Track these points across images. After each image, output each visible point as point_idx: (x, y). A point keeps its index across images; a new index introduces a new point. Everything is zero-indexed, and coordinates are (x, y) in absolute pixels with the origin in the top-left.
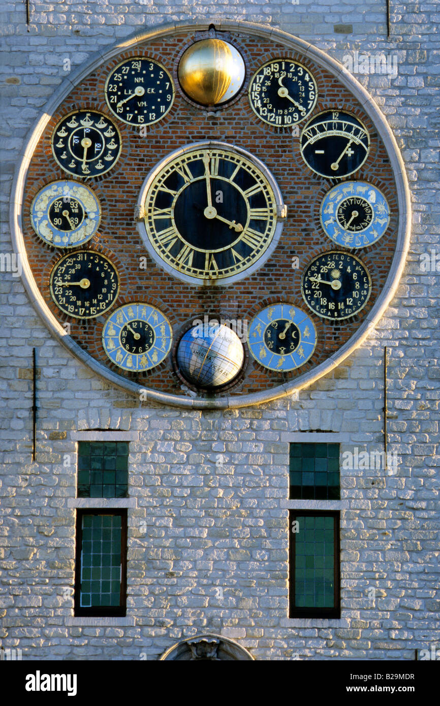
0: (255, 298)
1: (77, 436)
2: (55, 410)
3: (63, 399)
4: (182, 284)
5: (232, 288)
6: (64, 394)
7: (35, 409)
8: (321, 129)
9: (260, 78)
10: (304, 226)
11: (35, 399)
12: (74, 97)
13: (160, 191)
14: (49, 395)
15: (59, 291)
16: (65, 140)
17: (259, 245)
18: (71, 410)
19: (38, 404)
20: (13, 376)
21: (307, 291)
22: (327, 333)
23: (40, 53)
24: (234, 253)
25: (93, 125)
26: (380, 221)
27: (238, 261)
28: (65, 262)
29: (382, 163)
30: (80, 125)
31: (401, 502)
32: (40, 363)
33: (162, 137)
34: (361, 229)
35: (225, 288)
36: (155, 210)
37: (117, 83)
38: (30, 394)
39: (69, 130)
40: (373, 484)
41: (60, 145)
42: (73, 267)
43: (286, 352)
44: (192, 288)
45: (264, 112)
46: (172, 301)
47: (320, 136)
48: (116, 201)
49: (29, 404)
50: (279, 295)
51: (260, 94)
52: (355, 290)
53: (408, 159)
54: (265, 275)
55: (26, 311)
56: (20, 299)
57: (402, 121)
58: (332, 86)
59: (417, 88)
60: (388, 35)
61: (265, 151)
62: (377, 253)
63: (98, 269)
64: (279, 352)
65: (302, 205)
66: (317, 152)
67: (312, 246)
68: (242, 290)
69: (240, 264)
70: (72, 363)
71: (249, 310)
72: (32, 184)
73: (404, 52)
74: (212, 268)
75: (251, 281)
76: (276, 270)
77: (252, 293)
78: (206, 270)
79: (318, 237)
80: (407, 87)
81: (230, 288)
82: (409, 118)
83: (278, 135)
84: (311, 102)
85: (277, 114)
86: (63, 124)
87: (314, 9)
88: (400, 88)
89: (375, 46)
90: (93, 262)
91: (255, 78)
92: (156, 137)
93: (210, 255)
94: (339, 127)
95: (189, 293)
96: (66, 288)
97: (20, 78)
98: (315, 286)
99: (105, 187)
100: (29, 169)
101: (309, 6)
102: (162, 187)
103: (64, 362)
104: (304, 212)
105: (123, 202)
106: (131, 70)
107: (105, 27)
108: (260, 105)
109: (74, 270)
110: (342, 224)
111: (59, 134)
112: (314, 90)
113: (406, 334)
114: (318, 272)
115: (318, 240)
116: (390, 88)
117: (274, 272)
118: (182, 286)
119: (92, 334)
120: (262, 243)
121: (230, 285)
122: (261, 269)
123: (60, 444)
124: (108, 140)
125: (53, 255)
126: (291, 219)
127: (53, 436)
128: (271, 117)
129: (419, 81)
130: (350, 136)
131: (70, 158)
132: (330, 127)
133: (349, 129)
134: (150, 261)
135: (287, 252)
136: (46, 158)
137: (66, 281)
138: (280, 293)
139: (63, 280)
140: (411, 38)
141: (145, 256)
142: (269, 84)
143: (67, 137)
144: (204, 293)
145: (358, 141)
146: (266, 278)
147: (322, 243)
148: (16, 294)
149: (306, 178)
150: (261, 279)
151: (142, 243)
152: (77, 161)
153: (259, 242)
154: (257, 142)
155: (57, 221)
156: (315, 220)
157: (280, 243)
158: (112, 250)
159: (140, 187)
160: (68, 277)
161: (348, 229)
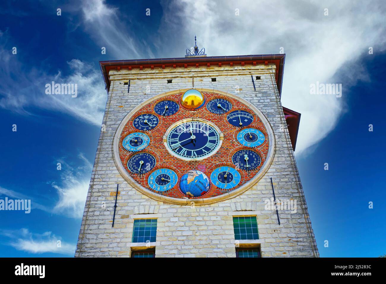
0: (213, 164)
1: (133, 217)
2: (125, 207)
3: (128, 203)
4: (182, 160)
5: (203, 161)
6: (129, 201)
7: (115, 206)
8: (234, 115)
9: (210, 103)
10: (231, 141)
11: (116, 203)
12: (142, 109)
13: (173, 134)
14: (123, 201)
15: (131, 165)
16: (138, 122)
17: (213, 147)
18: (132, 207)
19: (117, 205)
20: (108, 195)
21: (234, 162)
22: (245, 175)
23: (132, 99)
24: (203, 150)
25: (149, 117)
26: (261, 139)
27: (205, 153)
28: (134, 156)
29: (259, 122)
30: (144, 117)
31: (290, 239)
32: (119, 190)
33: (174, 118)
34: (254, 142)
35: (200, 161)
36: (171, 139)
37: (159, 106)
38: (114, 201)
39: (140, 119)
40: (275, 231)
41: (136, 123)
42: (138, 158)
43: (227, 182)
44: (186, 162)
45: (213, 111)
46: (178, 166)
47: (234, 116)
48: (156, 137)
49: (114, 205)
50: (223, 163)
51: (211, 107)
52: (255, 161)
53: (269, 120)
54: (216, 156)
55: (117, 172)
56: (115, 168)
57: (265, 111)
58: (237, 103)
59: (269, 102)
60: (255, 90)
61: (214, 120)
62: (262, 148)
63: (147, 158)
64: (225, 183)
65: (230, 135)
66: (233, 121)
67: (235, 147)
68: (207, 161)
69: (206, 154)
70: (134, 189)
71: (210, 168)
72: (124, 133)
73: (261, 94)
74: (195, 155)
75: (211, 158)
76: (221, 155)
77: (211, 162)
78: (192, 156)
79: (237, 144)
80: (264, 102)
81: (202, 161)
82: (267, 110)
83: (218, 116)
84: (230, 108)
85: (217, 111)
86: (138, 117)
87: (228, 85)
88: (262, 102)
89: (251, 93)
90: (146, 156)
91: (209, 103)
92: (172, 118)
93: (194, 151)
94: (241, 114)
95: (185, 163)
96: (134, 165)
97: (123, 106)
98: (238, 160)
99: (152, 133)
100: (123, 129)
101: (226, 85)
102: (174, 132)
103: (131, 189)
104: (230, 137)
105: (159, 136)
106: (164, 103)
107: (155, 92)
108: (211, 110)
109: (138, 159)
110: (246, 140)
111: (136, 120)
112: (230, 105)
113: (279, 174)
114: (239, 155)
115: (237, 145)
116: (258, 103)
117: (220, 155)
118: (182, 161)
119: (143, 179)
120: (214, 147)
121: (202, 160)
122: (215, 155)
123: (125, 220)
124: (154, 121)
125: (129, 153)
126: (226, 139)
127: (123, 217)
128: (215, 112)
129: (269, 100)
130: (246, 116)
131: (139, 126)
132: (238, 114)
133: (245, 114)
134: (169, 154)
135: (225, 149)
136: (130, 126)
137: (134, 162)
138: (224, 162)
139: (133, 162)
140: (263, 91)
141: (167, 152)
142: (214, 104)
143: (139, 121)
144: (191, 163)
145: (248, 117)
146: (217, 157)
147: (239, 146)
148: (113, 166)
149: (230, 127)
150: (215, 158)
151: (166, 148)
152: (141, 127)
153: (213, 146)
154: (210, 118)
155: (132, 144)
156: (235, 139)
157: (222, 146)
158: (154, 151)
159: (165, 132)
160: (135, 161)
161: (249, 142)
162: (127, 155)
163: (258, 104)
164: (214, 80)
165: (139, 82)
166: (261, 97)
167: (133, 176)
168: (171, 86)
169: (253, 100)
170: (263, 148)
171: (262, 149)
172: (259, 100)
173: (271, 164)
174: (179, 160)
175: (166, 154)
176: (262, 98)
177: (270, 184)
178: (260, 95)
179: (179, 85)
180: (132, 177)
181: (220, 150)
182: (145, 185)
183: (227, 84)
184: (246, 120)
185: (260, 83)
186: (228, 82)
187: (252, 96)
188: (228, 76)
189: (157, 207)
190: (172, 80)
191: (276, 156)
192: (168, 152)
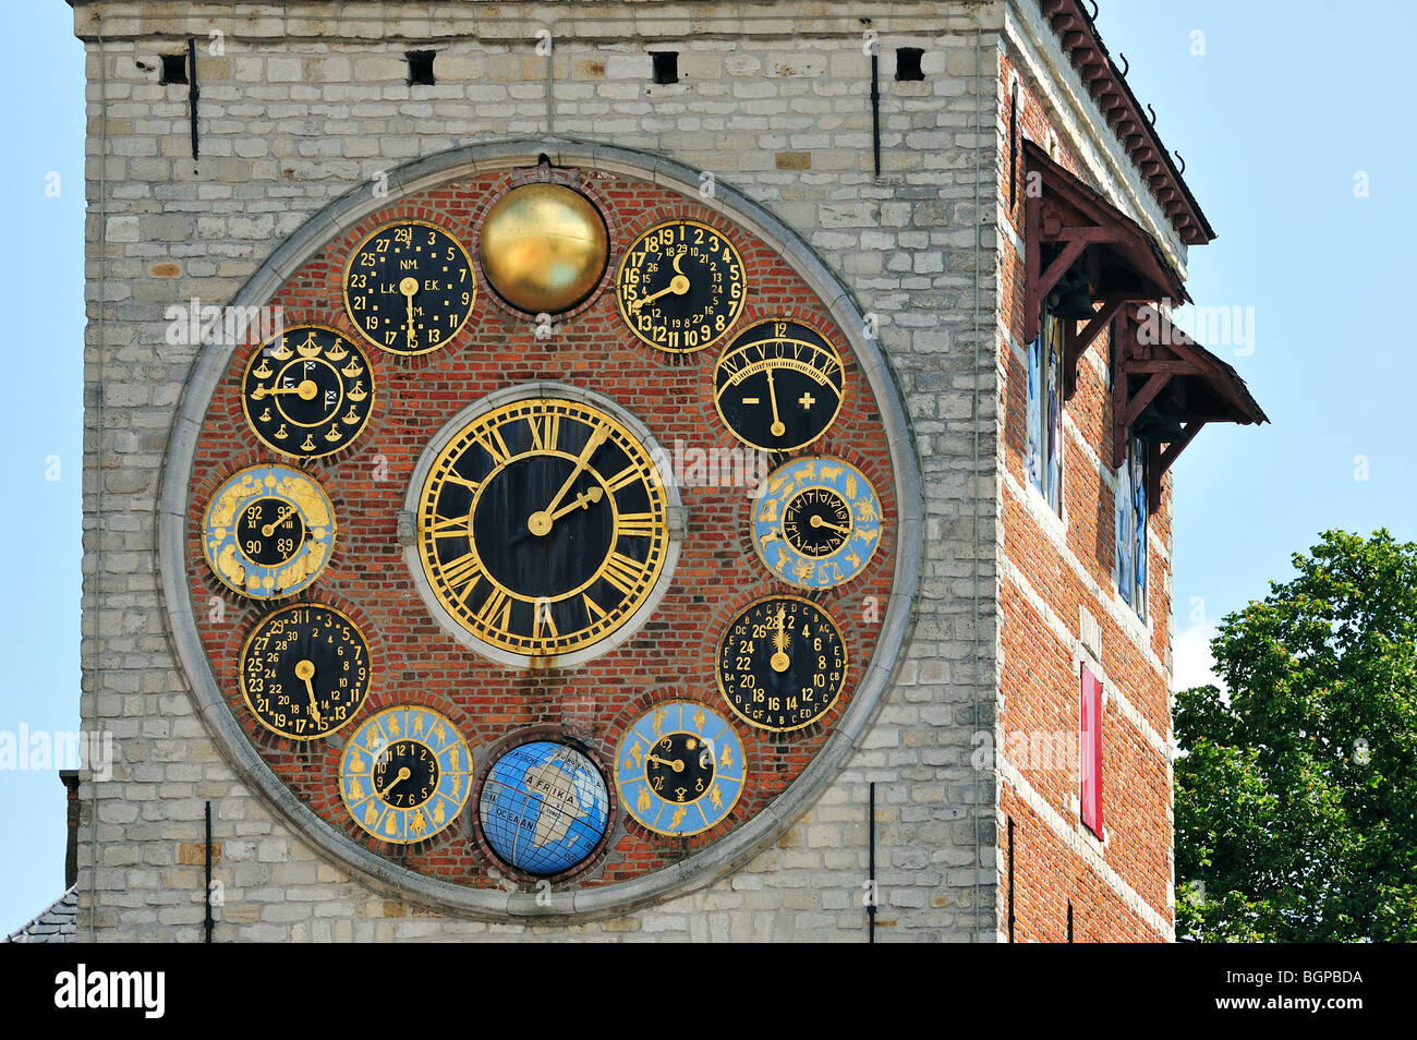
0: (628, 690)
3: (263, 903)
4: (491, 665)
5: (585, 671)
6: (265, 893)
7: (209, 923)
8: (754, 356)
9: (638, 258)
10: (720, 546)
11: (209, 904)
13: (447, 483)
15: (257, 685)
16: (268, 386)
17: (635, 585)
18: (277, 922)
19: (215, 914)
20: (168, 861)
21: (727, 675)
22: (763, 759)
23: (218, 216)
24: (589, 602)
25: (321, 355)
26: (864, 534)
27: (596, 618)
28: (267, 627)
29: (866, 420)
30: (297, 355)
32: (217, 831)
33: (451, 377)
34: (830, 551)
35: (571, 673)
36: (437, 520)
37: (367, 271)
38: (200, 897)
39: (275, 365)
41: (258, 395)
42: (283, 637)
43: (688, 797)
44: (508, 674)
45: (645, 323)
46: (471, 700)
47: (751, 369)
48: (365, 504)
49: (200, 914)
50: (674, 685)
51: (639, 288)
52: (818, 671)
54: (646, 644)
55: (191, 727)
56: (182, 705)
58: (773, 272)
59: (932, 275)
60: (878, 171)
62: (857, 600)
63: (330, 640)
64: (674, 798)
65: (718, 506)
66: (745, 400)
67: (737, 586)
68: (604, 675)
69: (599, 624)
70: (280, 831)
71: (616, 715)
72: (204, 473)
73: (907, 206)
74: (547, 632)
75: (620, 657)
76: (668, 635)
77: (622, 681)
78: (535, 638)
79: (748, 567)
80: (912, 273)
81: (580, 672)
82: (916, 333)
83: (672, 368)
84: (735, 304)
85: (670, 328)
86: (265, 354)
87: (738, 123)
88: (901, 275)
89: (853, 193)
90: (321, 625)
91: (631, 258)
92: (440, 376)
93: (543, 607)
94: (788, 352)
95: (502, 683)
96: (271, 681)
97: (180, 264)
98: (742, 666)
99: (342, 477)
100: (198, 445)
101: (729, 117)
102: (451, 473)
103: (266, 828)
104: (720, 519)
105: (377, 505)
106: (393, 244)
107: (343, 163)
109: (285, 643)
110: (794, 542)
111: (256, 373)
112: (740, 280)
113: (912, 758)
114: (749, 638)
115: (748, 573)
116: (880, 276)
117: (664, 638)
118: (489, 670)
119: (319, 769)
120: (641, 582)
121: (582, 665)
122: (639, 634)
124: (350, 383)
125: (243, 613)
126: (697, 534)
128: (659, 334)
129: (936, 261)
130: (808, 368)
131: (277, 420)
132: (771, 352)
133: (805, 356)
134: (429, 621)
135: (687, 599)
136: (230, 421)
137: (271, 666)
138: (675, 679)
139: (265, 663)
140: (920, 179)
141: (419, 612)
142: (656, 269)
143: (271, 381)
144: (531, 682)
145: (822, 378)
146: (649, 650)
147: (754, 580)
148: (173, 694)
150: (638, 654)
151: (413, 585)
152: (290, 428)
153: (635, 580)
154: (632, 384)
155: (253, 546)
156: (742, 534)
157: (674, 581)
158: (357, 601)
159: (409, 476)
160: (274, 656)
161: (805, 551)
162: (232, 627)
163: (880, 283)
164: (665, 70)
166: (904, 229)
167: (269, 751)
168: (427, 109)
169: (858, 248)
170: (863, 600)
172: (887, 255)
173: (882, 700)
174: (475, 659)
175: (414, 621)
176: (903, 239)
177: (861, 815)
178: (897, 214)
179: (473, 105)
180: (269, 759)
181: (665, 607)
182: (330, 807)
183: (733, 107)
184: (807, 400)
185: (913, 114)
186: (740, 89)
187: (854, 223)
189: (384, 927)
191: (914, 651)
192: (424, 612)
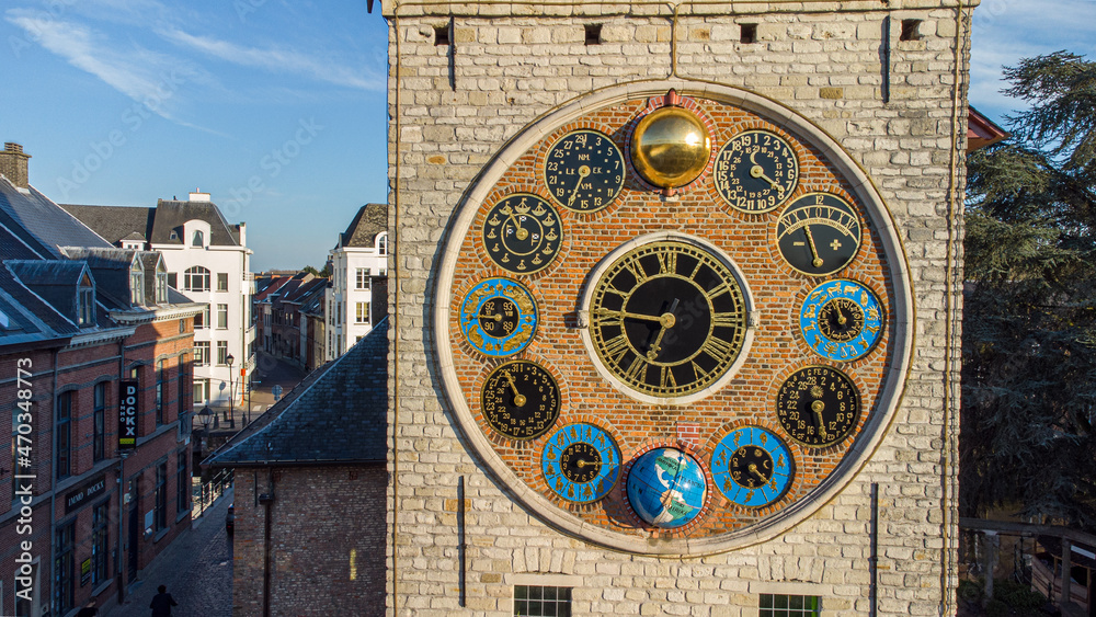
0: (719, 420)
1: (512, 581)
2: (489, 549)
3: (497, 537)
4: (633, 402)
5: (692, 408)
6: (497, 531)
7: (463, 547)
8: (802, 216)
9: (728, 155)
10: (779, 334)
11: (463, 535)
12: (507, 178)
13: (607, 293)
14: (480, 531)
16: (498, 229)
17: (725, 357)
18: (506, 550)
19: (468, 541)
20: (440, 509)
21: (781, 412)
22: (806, 465)
23: (469, 127)
24: (696, 367)
25: (530, 212)
26: (871, 329)
27: (700, 376)
28: (497, 374)
29: (876, 258)
30: (515, 212)
32: (467, 493)
33: (610, 227)
34: (849, 339)
35: (684, 408)
36: (601, 315)
37: (558, 160)
38: (457, 530)
39: (502, 218)
41: (492, 236)
43: (756, 486)
44: (644, 408)
45: (732, 195)
46: (621, 422)
47: (800, 224)
48: (556, 303)
49: (457, 541)
50: (748, 418)
51: (728, 174)
52: (840, 412)
53: (909, 254)
54: (731, 393)
57: (902, 207)
58: (816, 164)
59: (922, 167)
60: (887, 100)
61: (734, 244)
62: (868, 370)
63: (535, 383)
64: (747, 484)
65: (779, 310)
66: (796, 244)
67: (789, 359)
68: (704, 411)
69: (703, 380)
71: (712, 435)
72: (460, 281)
73: (906, 122)
74: (669, 384)
75: (714, 400)
76: (745, 388)
77: (716, 414)
78: (662, 387)
79: (797, 347)
80: (909, 165)
81: (689, 408)
82: (911, 203)
83: (750, 223)
84: (790, 183)
85: (748, 198)
86: (496, 210)
87: (796, 68)
88: (901, 166)
89: (871, 114)
90: (529, 373)
91: (723, 154)
92: (603, 227)
93: (667, 368)
94: (824, 215)
95: (640, 413)
96: (499, 405)
97: (445, 156)
98: (791, 407)
99: (542, 286)
100: (457, 265)
101: (790, 65)
102: (610, 287)
103: (498, 492)
104: (779, 318)
105: (564, 304)
106: (575, 145)
107: (545, 94)
108: (727, 187)
109: (507, 383)
110: (826, 332)
111: (491, 222)
112: (794, 168)
113: (902, 468)
114: (796, 390)
115: (797, 351)
116: (887, 167)
117: (743, 390)
118: (632, 405)
119: (528, 459)
120: (728, 355)
121: (690, 405)
122: (727, 387)
123: (494, 588)
124: (547, 230)
125: (483, 366)
126: (764, 326)
127: (485, 579)
128: (741, 202)
129: (924, 157)
130: (837, 225)
131: (503, 251)
132: (813, 214)
133: (835, 216)
134: (596, 374)
135: (758, 366)
136: (475, 251)
137: (499, 396)
138: (749, 414)
139: (496, 395)
140: (915, 105)
141: (589, 369)
142: (739, 161)
143: (499, 226)
144: (659, 413)
145: (846, 231)
146: (733, 397)
147: (801, 356)
149: (782, 277)
150: (726, 399)
151: (586, 352)
152: (510, 256)
153: (725, 354)
154: (723, 232)
155: (489, 326)
156: (794, 327)
157: (750, 355)
158: (551, 361)
160: (501, 391)
161: (832, 338)
162: (476, 374)
163: (887, 171)
164: (748, 34)
165: (488, 32)
167: (498, 447)
168: (597, 61)
169: (873, 149)
170: (872, 370)
171: (869, 373)
172: (893, 153)
174: (624, 399)
175: (587, 374)
176: (904, 143)
177: (868, 502)
178: (900, 127)
179: (626, 57)
180: (499, 452)
181: (744, 371)
182: (535, 482)
183: (793, 58)
184: (836, 245)
185: (912, 63)
186: (798, 47)
187: (872, 133)
188: (803, 17)
189: (570, 555)
190: (600, 26)
191: (905, 403)
192: (593, 369)
